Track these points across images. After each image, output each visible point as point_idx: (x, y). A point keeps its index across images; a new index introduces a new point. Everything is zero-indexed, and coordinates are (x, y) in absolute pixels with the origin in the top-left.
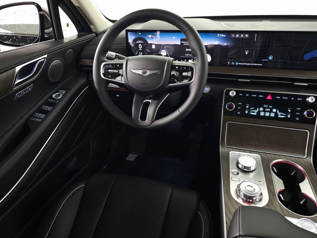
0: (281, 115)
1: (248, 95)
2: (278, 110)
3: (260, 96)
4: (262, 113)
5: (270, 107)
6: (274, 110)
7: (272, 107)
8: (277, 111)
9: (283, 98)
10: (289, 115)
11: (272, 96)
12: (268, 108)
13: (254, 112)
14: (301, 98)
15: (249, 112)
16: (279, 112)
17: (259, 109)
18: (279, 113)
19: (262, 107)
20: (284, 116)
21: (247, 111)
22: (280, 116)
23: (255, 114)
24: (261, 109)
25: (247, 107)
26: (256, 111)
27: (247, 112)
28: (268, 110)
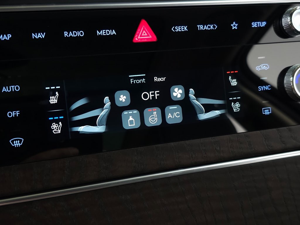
0: (208, 108)
1: (41, 36)
2: (192, 90)
3: (102, 33)
4: (131, 119)
5: (156, 79)
6: (177, 93)
7: (164, 79)
8: (187, 92)
9: (201, 27)
10: (235, 101)
11: (154, 28)
12: (150, 86)
13: (92, 121)
14: (262, 21)
15: (68, 124)
16: (197, 96)
17: (112, 100)
18: (198, 103)
19: (125, 86)
20: (217, 113)
21: (57, 122)
22: (204, 116)
23: (99, 129)
24: (123, 98)
25: (53, 100)
26: (102, 113)
27: (56, 128)
28: (150, 96)
